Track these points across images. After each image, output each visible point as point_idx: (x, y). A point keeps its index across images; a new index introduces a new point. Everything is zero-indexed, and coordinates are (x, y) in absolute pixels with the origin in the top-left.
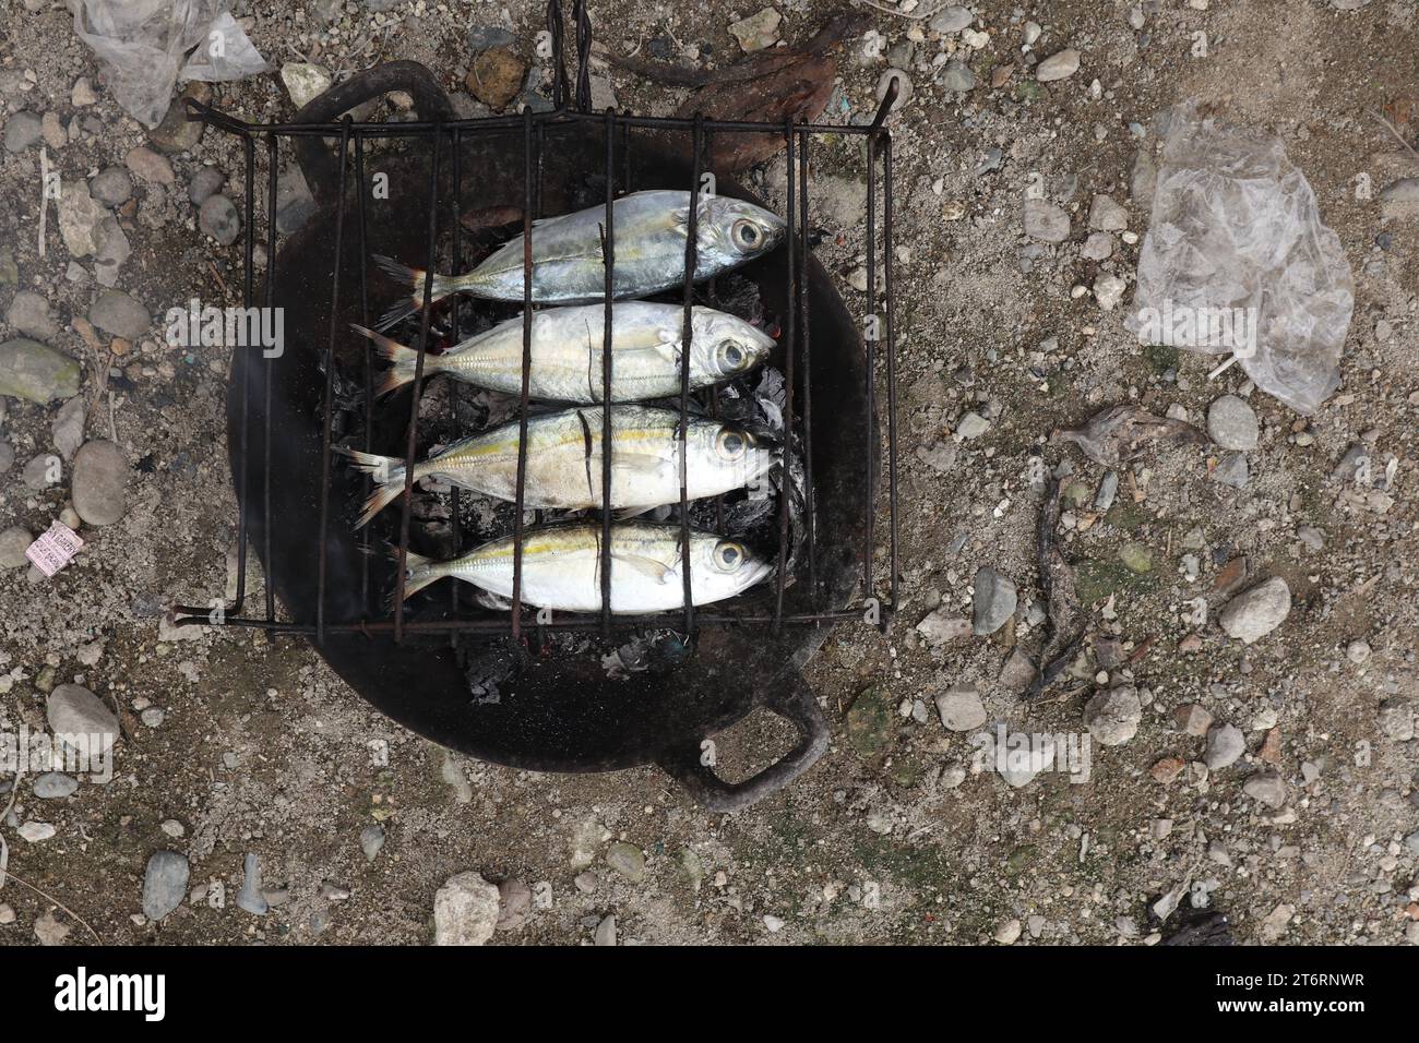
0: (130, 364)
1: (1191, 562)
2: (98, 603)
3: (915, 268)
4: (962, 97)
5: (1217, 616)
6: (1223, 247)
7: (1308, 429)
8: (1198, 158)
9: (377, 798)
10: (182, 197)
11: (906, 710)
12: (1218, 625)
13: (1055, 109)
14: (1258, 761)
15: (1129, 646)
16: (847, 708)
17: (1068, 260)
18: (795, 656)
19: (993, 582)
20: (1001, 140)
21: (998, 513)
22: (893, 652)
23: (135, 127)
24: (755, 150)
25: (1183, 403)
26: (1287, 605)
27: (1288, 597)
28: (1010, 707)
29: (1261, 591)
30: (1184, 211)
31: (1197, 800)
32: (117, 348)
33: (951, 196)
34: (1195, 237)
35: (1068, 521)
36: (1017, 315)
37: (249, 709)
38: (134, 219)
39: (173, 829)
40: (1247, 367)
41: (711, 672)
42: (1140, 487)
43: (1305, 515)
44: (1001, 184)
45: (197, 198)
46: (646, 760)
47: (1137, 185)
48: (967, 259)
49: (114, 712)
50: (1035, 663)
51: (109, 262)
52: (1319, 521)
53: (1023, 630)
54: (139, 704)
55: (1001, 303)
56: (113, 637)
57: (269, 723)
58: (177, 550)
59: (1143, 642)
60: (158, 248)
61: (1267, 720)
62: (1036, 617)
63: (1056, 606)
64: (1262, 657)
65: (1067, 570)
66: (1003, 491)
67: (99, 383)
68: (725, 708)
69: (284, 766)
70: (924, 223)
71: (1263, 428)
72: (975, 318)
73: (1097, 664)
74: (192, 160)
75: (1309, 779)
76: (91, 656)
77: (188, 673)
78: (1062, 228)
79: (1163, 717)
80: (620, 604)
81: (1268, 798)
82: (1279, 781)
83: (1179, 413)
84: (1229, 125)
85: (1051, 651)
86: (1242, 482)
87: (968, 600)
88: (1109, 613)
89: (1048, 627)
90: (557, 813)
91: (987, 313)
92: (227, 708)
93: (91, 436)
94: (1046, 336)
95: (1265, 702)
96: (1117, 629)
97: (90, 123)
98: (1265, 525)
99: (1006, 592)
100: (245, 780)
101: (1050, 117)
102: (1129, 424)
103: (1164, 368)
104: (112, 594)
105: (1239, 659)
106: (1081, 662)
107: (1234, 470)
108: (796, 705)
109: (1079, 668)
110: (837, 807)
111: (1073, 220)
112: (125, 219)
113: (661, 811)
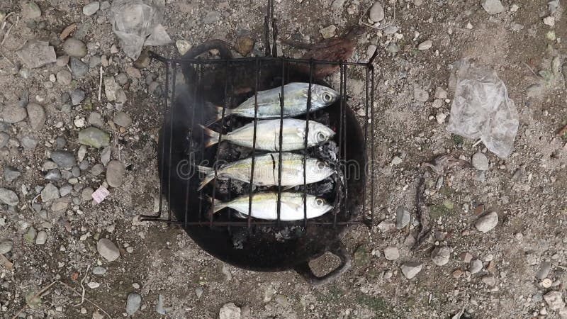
0: (125, 135)
1: (466, 206)
2: (113, 212)
3: (378, 109)
4: (394, 55)
5: (474, 225)
6: (478, 104)
7: (504, 164)
8: (470, 75)
9: (201, 278)
10: (144, 82)
11: (373, 253)
12: (475, 227)
13: (424, 59)
14: (487, 271)
15: (446, 233)
16: (354, 252)
17: (428, 108)
18: (340, 235)
19: (403, 212)
20: (407, 68)
21: (404, 189)
22: (370, 234)
23: (129, 60)
24: (328, 70)
25: (464, 154)
26: (497, 220)
27: (497, 218)
28: (407, 253)
29: (489, 216)
30: (465, 93)
31: (467, 284)
32: (122, 130)
33: (390, 86)
34: (469, 101)
35: (427, 192)
36: (411, 125)
37: (161, 248)
38: (128, 89)
39: (136, 286)
40: (485, 143)
41: (311, 240)
42: (450, 181)
43: (503, 192)
44: (407, 83)
45: (148, 82)
46: (290, 268)
47: (450, 84)
48: (395, 106)
49: (118, 247)
50: (416, 238)
51: (120, 103)
52: (507, 193)
53: (412, 227)
54: (126, 245)
55: (406, 121)
56: (118, 223)
57: (167, 252)
58: (139, 196)
59: (450, 232)
60: (135, 98)
61: (490, 258)
62: (416, 223)
63: (423, 220)
64: (488, 237)
65: (426, 208)
66: (406, 182)
67: (116, 142)
68: (317, 251)
69: (171, 267)
70: (381, 95)
71: (490, 163)
72: (398, 126)
73: (436, 239)
74: (147, 70)
75: (503, 277)
76: (111, 229)
77: (141, 236)
78: (426, 97)
79: (456, 256)
80: (283, 218)
81: (490, 283)
82: (493, 278)
83: (463, 158)
84: (479, 65)
85: (421, 234)
86: (483, 181)
87: (394, 217)
88: (439, 222)
89: (420, 227)
90: (259, 285)
91: (402, 124)
92: (154, 247)
93: (113, 158)
94: (420, 132)
95: (489, 252)
96: (442, 228)
97: (116, 59)
98: (490, 195)
99: (407, 214)
100: (159, 271)
101: (422, 61)
102: (447, 161)
103: (458, 143)
104: (118, 209)
105: (481, 238)
106: (431, 238)
107: (481, 177)
108: (340, 251)
109: (430, 240)
110: (351, 284)
111: (429, 95)
112: (125, 89)
113: (293, 284)
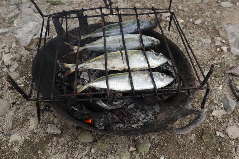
4: (182, 28)
11: (218, 134)
17: (213, 46)
21: (220, 88)
22: (208, 121)
36: (207, 56)
51: (13, 68)
58: (18, 120)
60: (24, 65)
66: (219, 84)
67: (6, 88)
77: (16, 150)
87: (222, 106)
111: (211, 40)
112: (18, 61)
